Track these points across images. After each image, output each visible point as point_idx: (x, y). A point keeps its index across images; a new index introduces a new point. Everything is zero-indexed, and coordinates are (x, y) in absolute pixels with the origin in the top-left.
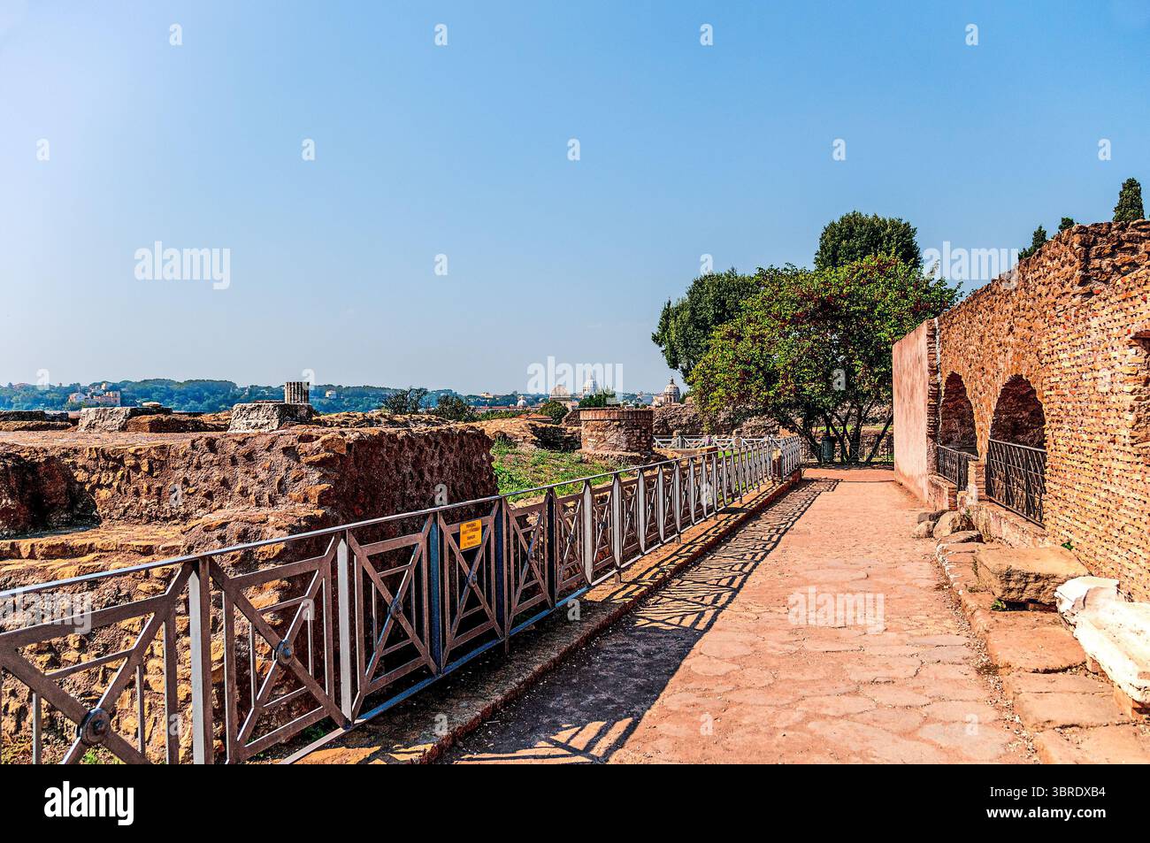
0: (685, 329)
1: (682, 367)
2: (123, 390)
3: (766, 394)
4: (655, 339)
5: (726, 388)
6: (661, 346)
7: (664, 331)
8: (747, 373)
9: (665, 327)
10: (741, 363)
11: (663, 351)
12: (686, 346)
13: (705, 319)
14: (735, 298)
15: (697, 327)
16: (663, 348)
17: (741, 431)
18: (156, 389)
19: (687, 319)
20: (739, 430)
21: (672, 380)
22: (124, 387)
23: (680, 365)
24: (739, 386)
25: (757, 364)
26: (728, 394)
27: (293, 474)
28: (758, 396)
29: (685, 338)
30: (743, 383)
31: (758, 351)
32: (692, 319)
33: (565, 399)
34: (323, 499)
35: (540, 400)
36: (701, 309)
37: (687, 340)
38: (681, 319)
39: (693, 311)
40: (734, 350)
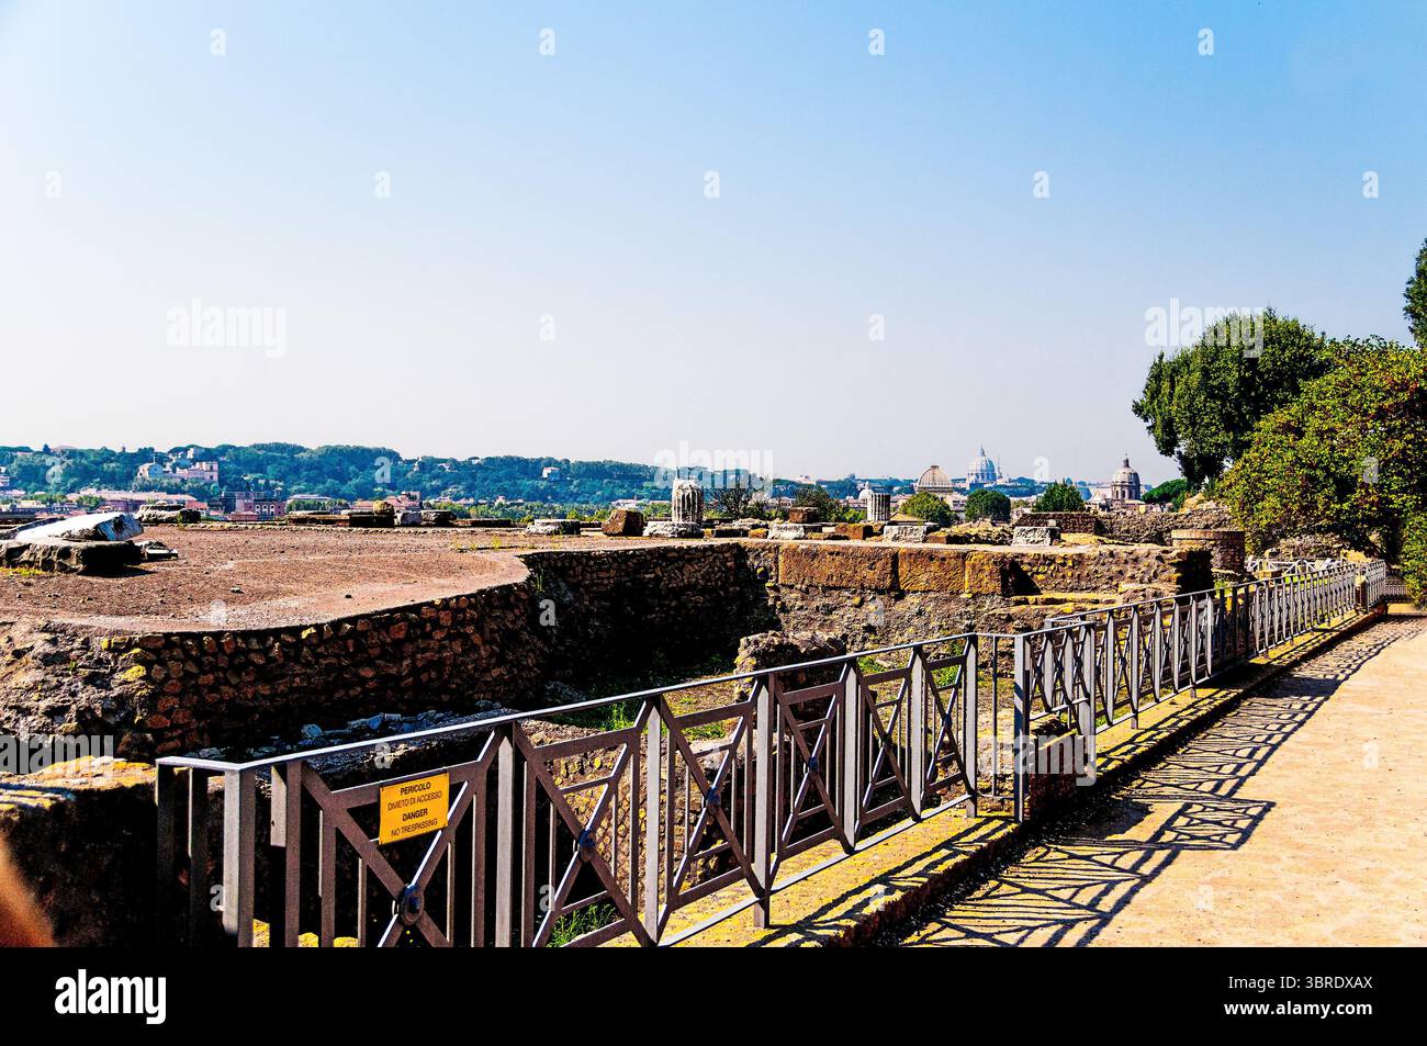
0: (1193, 399)
1: (1180, 453)
2: (221, 459)
3: (1338, 506)
4: (1138, 409)
5: (1282, 496)
6: (1146, 420)
7: (1152, 398)
8: (1312, 479)
9: (1153, 392)
10: (1303, 466)
11: (1149, 428)
12: (1193, 424)
13: (1224, 385)
14: (1273, 354)
15: (1212, 396)
16: (1150, 424)
17: (1279, 552)
18: (274, 459)
19: (1195, 384)
20: (1274, 550)
21: (1127, 461)
22: (224, 455)
23: (1176, 449)
24: (1301, 495)
25: (1326, 469)
26: (1285, 505)
27: (1161, 569)
28: (1328, 509)
29: (1191, 412)
30: (1305, 492)
31: (1327, 451)
32: (1204, 384)
33: (943, 490)
34: (1179, 581)
35: (896, 489)
36: (1218, 369)
37: (1195, 415)
38: (1186, 383)
39: (1206, 373)
40: (1293, 448)
